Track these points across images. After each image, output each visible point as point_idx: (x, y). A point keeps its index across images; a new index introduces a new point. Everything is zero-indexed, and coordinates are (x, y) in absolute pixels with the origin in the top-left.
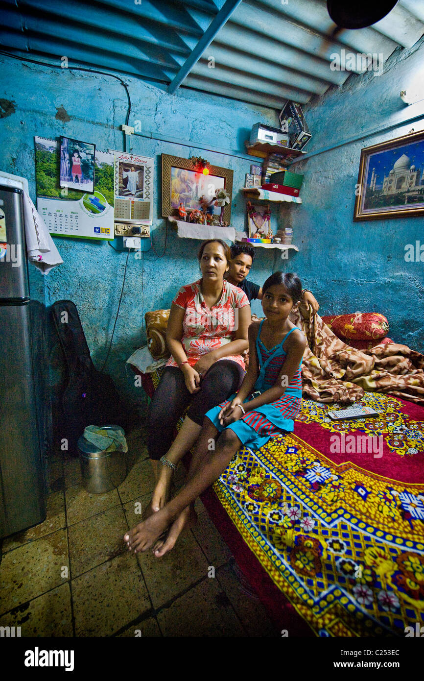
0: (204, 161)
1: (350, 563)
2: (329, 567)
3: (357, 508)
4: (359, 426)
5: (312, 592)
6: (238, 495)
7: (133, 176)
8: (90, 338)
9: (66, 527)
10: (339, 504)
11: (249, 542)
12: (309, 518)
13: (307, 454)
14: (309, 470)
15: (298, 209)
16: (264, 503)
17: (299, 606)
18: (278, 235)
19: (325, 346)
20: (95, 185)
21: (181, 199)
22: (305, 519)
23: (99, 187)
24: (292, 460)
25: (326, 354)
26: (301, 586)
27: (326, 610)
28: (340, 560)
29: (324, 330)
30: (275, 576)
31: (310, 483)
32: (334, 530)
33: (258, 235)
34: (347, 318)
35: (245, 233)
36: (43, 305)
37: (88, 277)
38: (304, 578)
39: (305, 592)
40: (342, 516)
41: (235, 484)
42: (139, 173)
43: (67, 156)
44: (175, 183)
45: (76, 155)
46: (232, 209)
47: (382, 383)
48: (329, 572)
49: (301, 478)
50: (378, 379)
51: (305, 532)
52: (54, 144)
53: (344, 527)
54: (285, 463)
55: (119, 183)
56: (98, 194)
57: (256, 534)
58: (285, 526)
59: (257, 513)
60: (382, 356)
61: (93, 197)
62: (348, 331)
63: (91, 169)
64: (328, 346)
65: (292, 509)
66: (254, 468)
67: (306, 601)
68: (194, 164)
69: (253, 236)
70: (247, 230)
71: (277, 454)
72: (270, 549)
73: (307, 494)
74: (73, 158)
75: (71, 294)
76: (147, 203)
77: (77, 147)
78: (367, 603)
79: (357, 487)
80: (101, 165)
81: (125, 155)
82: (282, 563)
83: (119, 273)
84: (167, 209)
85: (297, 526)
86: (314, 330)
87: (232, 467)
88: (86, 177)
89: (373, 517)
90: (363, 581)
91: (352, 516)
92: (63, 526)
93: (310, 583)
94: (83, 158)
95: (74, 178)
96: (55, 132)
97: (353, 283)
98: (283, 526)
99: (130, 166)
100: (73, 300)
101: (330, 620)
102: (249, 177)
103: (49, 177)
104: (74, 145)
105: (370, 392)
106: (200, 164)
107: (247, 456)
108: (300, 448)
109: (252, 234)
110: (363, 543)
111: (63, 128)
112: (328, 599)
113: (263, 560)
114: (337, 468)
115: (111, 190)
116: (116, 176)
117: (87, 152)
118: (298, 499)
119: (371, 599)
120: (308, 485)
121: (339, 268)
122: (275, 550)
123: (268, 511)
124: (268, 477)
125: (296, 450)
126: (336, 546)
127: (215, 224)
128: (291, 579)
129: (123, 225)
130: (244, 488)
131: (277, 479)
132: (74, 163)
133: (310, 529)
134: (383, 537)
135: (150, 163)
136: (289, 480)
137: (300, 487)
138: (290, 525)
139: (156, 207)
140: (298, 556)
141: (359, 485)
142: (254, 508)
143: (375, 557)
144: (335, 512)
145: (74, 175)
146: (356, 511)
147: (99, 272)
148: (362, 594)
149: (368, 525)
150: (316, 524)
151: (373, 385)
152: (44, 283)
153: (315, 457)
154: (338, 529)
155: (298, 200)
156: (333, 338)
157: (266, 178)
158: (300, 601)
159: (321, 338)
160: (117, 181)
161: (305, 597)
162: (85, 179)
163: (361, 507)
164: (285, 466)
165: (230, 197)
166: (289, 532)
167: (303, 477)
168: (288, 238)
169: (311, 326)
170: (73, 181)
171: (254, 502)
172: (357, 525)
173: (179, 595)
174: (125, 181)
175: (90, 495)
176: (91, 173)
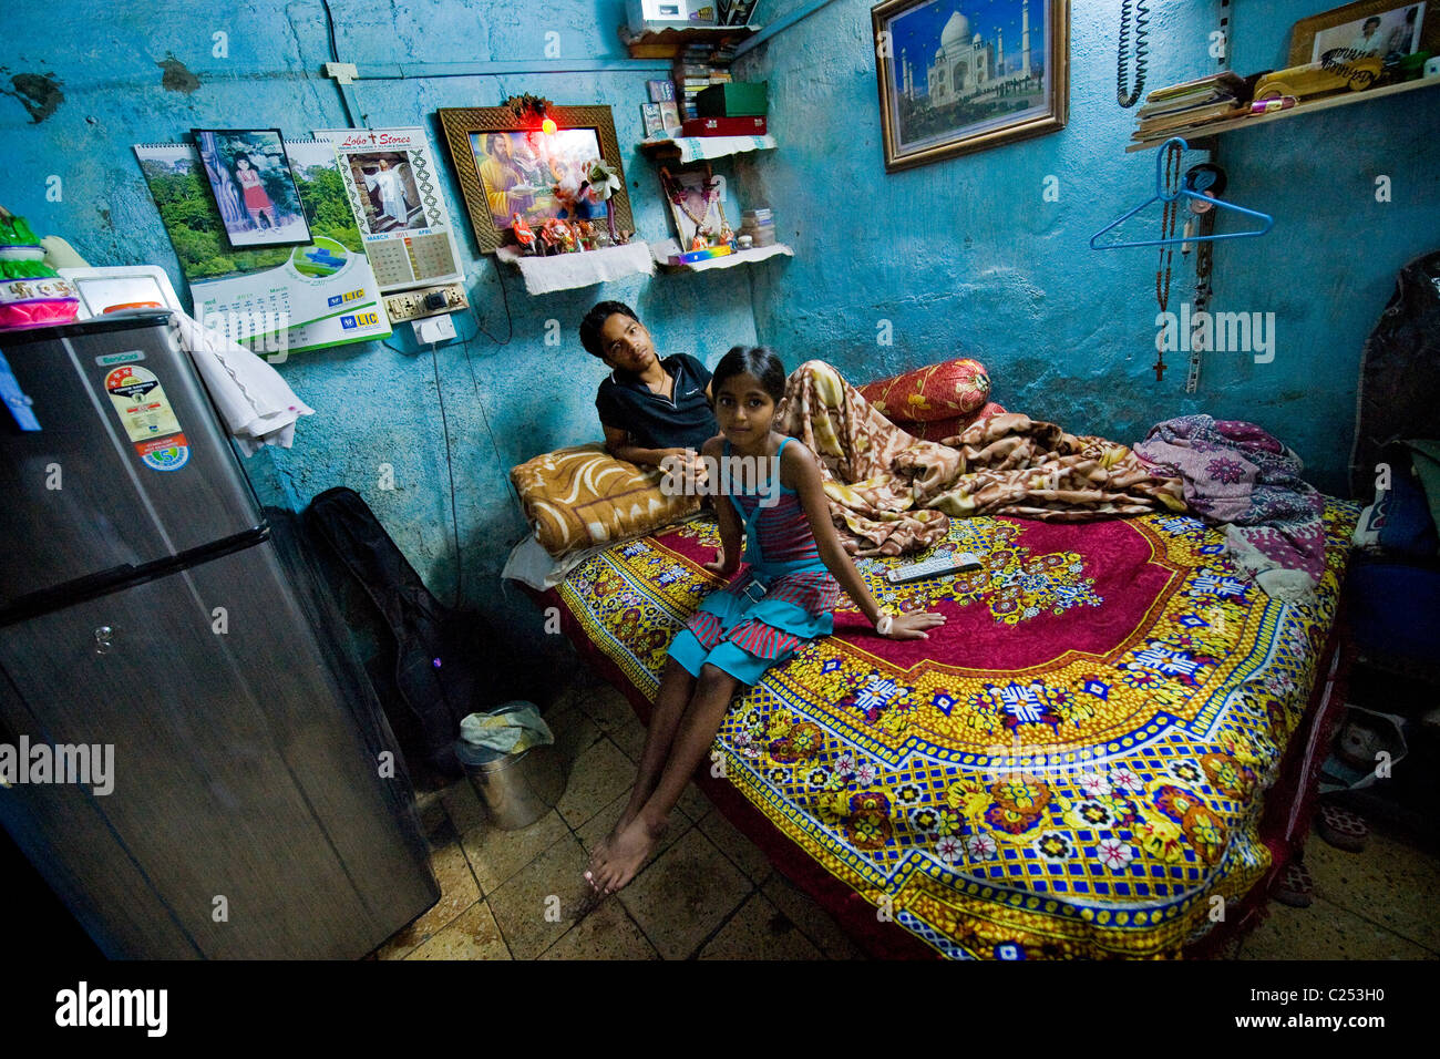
0: (540, 102)
1: (928, 813)
2: (901, 827)
3: (936, 731)
4: (943, 591)
5: (883, 868)
6: (756, 762)
7: (388, 181)
8: (411, 550)
9: (483, 897)
10: (909, 732)
11: (784, 827)
12: (867, 765)
13: (858, 665)
14: (860, 691)
15: (771, 161)
16: (797, 764)
17: (867, 892)
18: (745, 230)
19: (878, 449)
20: (310, 223)
21: (513, 202)
22: (861, 768)
23: (320, 224)
24: (832, 682)
25: (881, 465)
26: (867, 865)
27: (903, 886)
28: (915, 813)
29: (870, 419)
30: (829, 863)
31: (865, 712)
32: (905, 772)
33: (701, 240)
34: (908, 382)
35: (672, 242)
36: (289, 512)
37: (365, 428)
38: (870, 852)
39: (874, 871)
40: (915, 748)
41: (747, 746)
42: (401, 169)
43: (224, 172)
44: (488, 167)
45: (243, 164)
46: (631, 193)
47: (984, 497)
48: (903, 834)
49: (849, 709)
50: (976, 489)
51: (864, 788)
52: (184, 152)
53: (918, 764)
54: (823, 689)
55: (364, 204)
56: (322, 241)
57: (792, 812)
58: (835, 788)
59: (790, 781)
60: (982, 443)
61: (313, 250)
62: (917, 408)
63: (289, 188)
64: (883, 448)
65: (840, 759)
66: (773, 713)
67: (876, 883)
68: (518, 113)
69: (691, 245)
70: (675, 233)
71: (808, 678)
72: (817, 827)
73: (861, 730)
74: (238, 173)
75: (340, 474)
76: (439, 236)
77: (239, 145)
78: (956, 859)
79: (937, 697)
80: (307, 173)
81: (354, 134)
82: (837, 843)
83: (426, 401)
84: (489, 233)
85: (850, 783)
86: (848, 425)
87: (739, 719)
88: (285, 209)
89: (959, 737)
90: (948, 832)
91: (929, 745)
92: (476, 897)
93: (879, 857)
94: (261, 168)
95: (257, 220)
96: (174, 123)
97: (910, 305)
98: (831, 790)
99: (375, 157)
100: (350, 484)
101: (911, 896)
102: (648, 111)
103: (201, 233)
104: (229, 142)
105: (966, 518)
106: (531, 112)
107: (759, 696)
108: (845, 658)
109: (689, 241)
110: (945, 778)
111: (191, 108)
112: (904, 871)
113: (809, 847)
114: (906, 676)
115: (351, 224)
116: (351, 189)
117: (267, 150)
118: (847, 742)
119: (960, 852)
120: (861, 715)
121: (880, 276)
122: (825, 828)
123: (806, 773)
124: (797, 721)
125: (839, 663)
126: (908, 794)
127: (601, 244)
128: (852, 860)
129: (403, 295)
130: (764, 749)
131: (812, 720)
132: (246, 185)
133: (870, 781)
134: (974, 763)
135: (420, 141)
136: (831, 716)
137: (849, 722)
138: (841, 784)
139: (462, 236)
140: (858, 826)
141: (941, 694)
142: (785, 774)
143: (963, 794)
144: (904, 745)
145: (254, 212)
146: (935, 734)
147: (384, 410)
148: (949, 850)
149: (951, 752)
150: (877, 771)
151: (969, 503)
152: (274, 467)
153: (870, 668)
154: (911, 771)
155: (767, 142)
156: (889, 429)
157: (687, 105)
158: (868, 886)
159: (866, 438)
160: (358, 200)
161: (873, 877)
162: (283, 214)
163: (942, 727)
164: (822, 695)
165: (620, 173)
166: (840, 795)
167: (853, 705)
168: (765, 231)
169: (842, 420)
170: (256, 227)
171: (783, 766)
172: (935, 756)
173: (709, 939)
174: (374, 197)
175: (509, 834)
176: (291, 199)
